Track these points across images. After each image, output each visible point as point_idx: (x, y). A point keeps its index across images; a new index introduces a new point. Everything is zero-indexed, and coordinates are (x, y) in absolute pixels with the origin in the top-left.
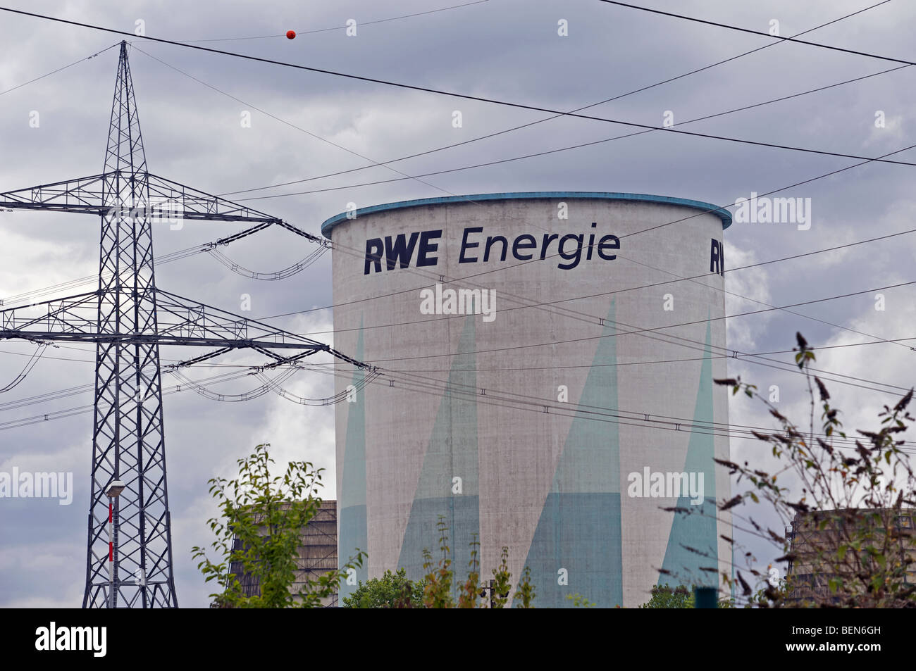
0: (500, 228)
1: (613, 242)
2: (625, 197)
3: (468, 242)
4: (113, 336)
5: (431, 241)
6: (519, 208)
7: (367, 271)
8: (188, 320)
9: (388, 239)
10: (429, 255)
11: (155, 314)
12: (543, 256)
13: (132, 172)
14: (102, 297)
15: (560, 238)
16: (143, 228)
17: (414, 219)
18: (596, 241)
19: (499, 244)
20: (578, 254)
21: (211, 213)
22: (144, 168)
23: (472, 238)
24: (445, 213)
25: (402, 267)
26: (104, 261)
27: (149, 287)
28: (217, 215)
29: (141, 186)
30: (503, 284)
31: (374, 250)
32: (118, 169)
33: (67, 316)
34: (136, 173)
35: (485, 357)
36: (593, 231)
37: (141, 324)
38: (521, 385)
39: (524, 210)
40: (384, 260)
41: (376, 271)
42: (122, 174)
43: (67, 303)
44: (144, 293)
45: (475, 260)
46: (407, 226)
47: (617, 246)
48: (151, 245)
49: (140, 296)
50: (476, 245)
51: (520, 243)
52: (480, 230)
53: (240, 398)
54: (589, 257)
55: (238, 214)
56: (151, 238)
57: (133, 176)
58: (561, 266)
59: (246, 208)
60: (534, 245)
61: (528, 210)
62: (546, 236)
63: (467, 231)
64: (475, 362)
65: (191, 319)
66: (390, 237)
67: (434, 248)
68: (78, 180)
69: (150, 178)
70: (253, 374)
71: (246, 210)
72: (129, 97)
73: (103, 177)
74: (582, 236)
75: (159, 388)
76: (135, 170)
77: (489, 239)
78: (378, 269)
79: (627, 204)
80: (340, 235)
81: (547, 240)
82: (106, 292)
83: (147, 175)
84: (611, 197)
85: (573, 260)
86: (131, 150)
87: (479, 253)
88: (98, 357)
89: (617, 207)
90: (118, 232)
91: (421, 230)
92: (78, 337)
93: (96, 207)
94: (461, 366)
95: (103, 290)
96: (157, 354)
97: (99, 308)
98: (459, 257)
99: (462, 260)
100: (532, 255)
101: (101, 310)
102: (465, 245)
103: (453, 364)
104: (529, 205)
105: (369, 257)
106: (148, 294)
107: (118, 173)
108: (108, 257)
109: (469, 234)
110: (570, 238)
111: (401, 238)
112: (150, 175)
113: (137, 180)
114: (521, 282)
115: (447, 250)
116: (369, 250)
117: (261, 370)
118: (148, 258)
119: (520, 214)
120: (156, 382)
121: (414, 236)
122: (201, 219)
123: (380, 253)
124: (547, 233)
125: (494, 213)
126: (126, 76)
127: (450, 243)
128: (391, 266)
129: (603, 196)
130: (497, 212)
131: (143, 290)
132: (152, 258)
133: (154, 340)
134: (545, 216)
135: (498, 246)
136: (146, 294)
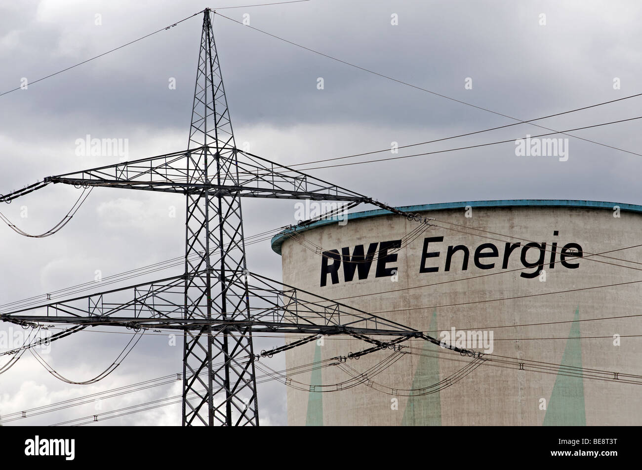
0: (461, 236)
1: (576, 250)
2: (588, 205)
3: (429, 251)
4: (205, 322)
5: (390, 252)
6: (479, 217)
7: (323, 283)
8: (277, 306)
9: (346, 251)
10: (388, 265)
11: (248, 299)
12: (505, 266)
13: (217, 148)
14: (189, 282)
15: (522, 247)
16: (231, 207)
17: (373, 229)
18: (559, 251)
19: (460, 254)
20: (540, 263)
21: (299, 190)
22: (231, 143)
23: (432, 247)
24: (404, 223)
25: (360, 278)
26: (191, 242)
27: (240, 269)
28: (306, 193)
29: (228, 164)
30: (465, 293)
31: (331, 262)
32: (205, 144)
33: (157, 301)
34: (222, 149)
35: (449, 368)
36: (555, 239)
37: (230, 309)
38: (486, 396)
39: (484, 219)
40: (341, 272)
41: (333, 283)
42: (210, 149)
43: (155, 287)
44: (233, 276)
45: (436, 270)
46: (365, 237)
47: (580, 255)
48: (241, 224)
49: (228, 280)
50: (436, 255)
51: (482, 251)
52: (440, 239)
53: (335, 388)
54: (552, 266)
55: (326, 192)
56: (241, 218)
57: (218, 153)
58: (524, 275)
59: (335, 186)
60: (495, 254)
61: (488, 219)
62: (508, 244)
63: (427, 241)
64: (438, 373)
65: (281, 305)
66: (348, 248)
67: (394, 258)
68: (165, 156)
69: (238, 154)
70: (334, 364)
71: (335, 188)
72: (213, 68)
73: (188, 154)
74: (544, 245)
75: (253, 377)
76: (221, 145)
77: (450, 248)
78: (335, 280)
79: (588, 211)
80: (294, 249)
81: (509, 249)
82: (194, 276)
83: (235, 150)
84: (574, 204)
85: (536, 269)
86: (216, 125)
87: (440, 262)
88: (186, 345)
89: (579, 215)
90: (207, 211)
91: (379, 240)
92: (166, 323)
93: (181, 185)
94: (424, 377)
95: (190, 274)
96: (250, 341)
97: (186, 292)
98: (419, 267)
99: (423, 270)
100: (494, 264)
101: (188, 294)
102: (425, 255)
103: (415, 375)
104: (490, 213)
105: (325, 269)
106: (239, 278)
107: (206, 148)
108: (196, 238)
109: (429, 243)
110: (532, 246)
111: (359, 249)
112: (239, 151)
113: (222, 158)
114: (483, 291)
115: (407, 260)
116: (325, 261)
117: (343, 360)
118: (238, 238)
119: (481, 222)
120: (250, 369)
121: (373, 247)
122: (288, 198)
123: (337, 265)
124: (509, 241)
125: (455, 222)
126: (210, 47)
127: (410, 252)
128: (349, 277)
129: (565, 204)
130: (458, 221)
131: (232, 273)
132: (242, 239)
133: (246, 326)
134: (507, 225)
135: (459, 255)
136: (235, 278)
